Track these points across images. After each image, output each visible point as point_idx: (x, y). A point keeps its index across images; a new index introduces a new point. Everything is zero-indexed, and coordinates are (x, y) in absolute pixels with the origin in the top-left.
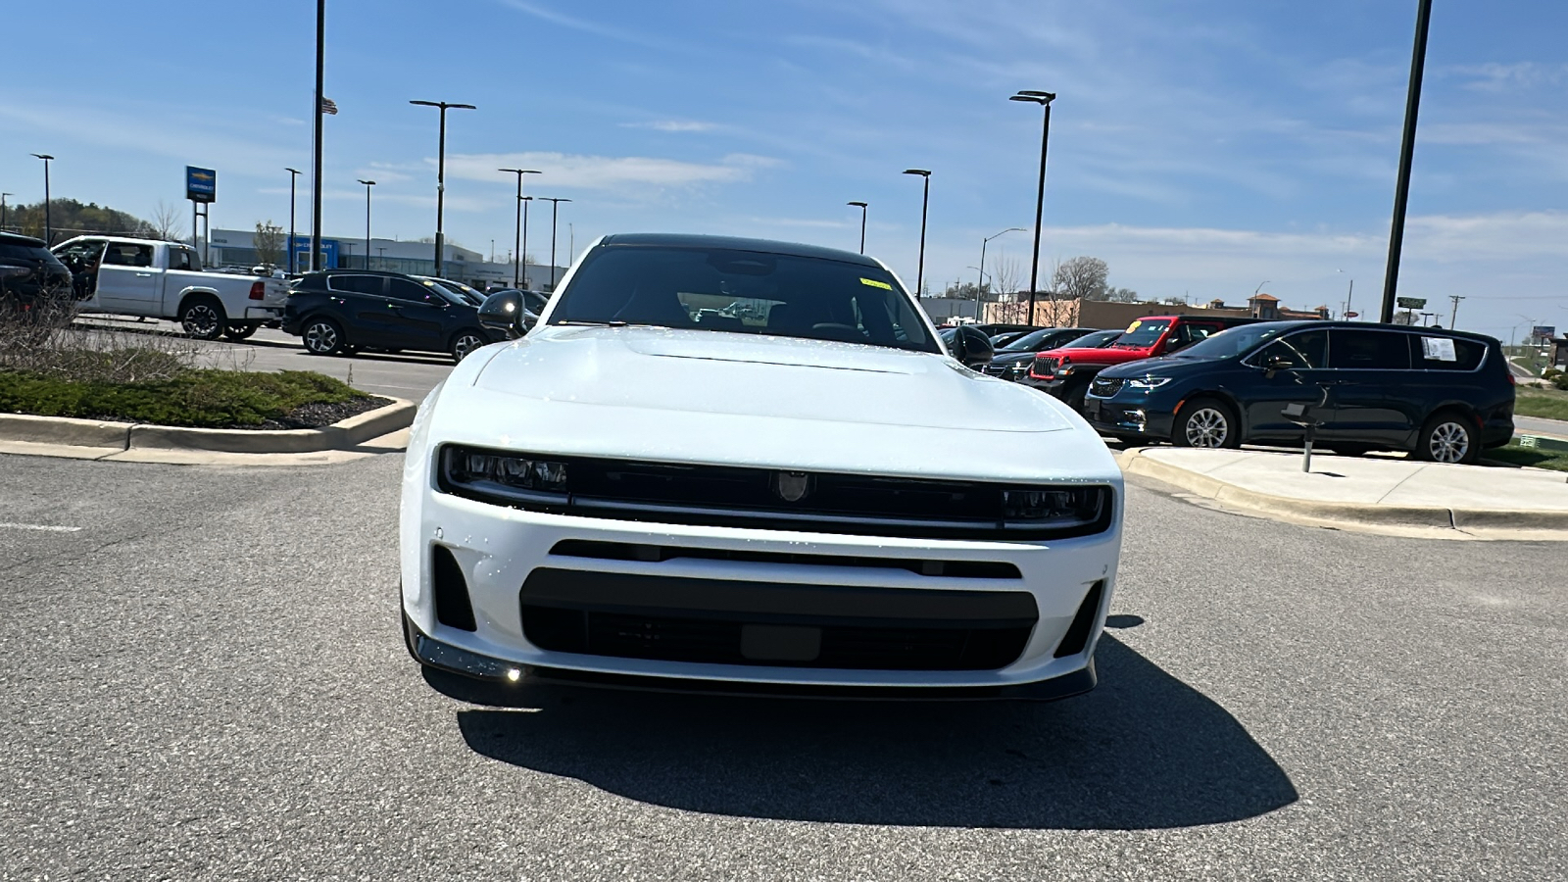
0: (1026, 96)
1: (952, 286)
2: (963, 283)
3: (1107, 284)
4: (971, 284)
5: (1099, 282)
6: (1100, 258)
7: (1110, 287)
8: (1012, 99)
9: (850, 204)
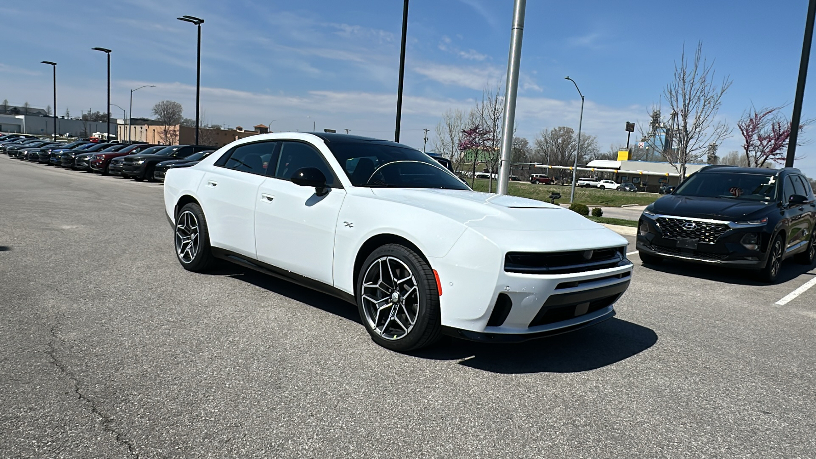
0: (187, 19)
1: (86, 113)
2: (94, 111)
3: (183, 116)
4: (98, 112)
5: (178, 115)
6: (178, 102)
7: (184, 118)
8: (178, 19)
9: (44, 62)
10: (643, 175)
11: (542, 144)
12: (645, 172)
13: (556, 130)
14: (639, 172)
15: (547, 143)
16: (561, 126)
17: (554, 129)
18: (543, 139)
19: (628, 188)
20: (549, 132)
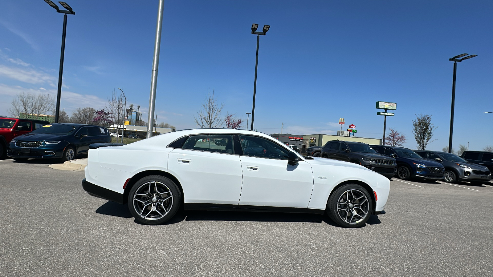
10: (137, 132)
11: (77, 115)
12: (138, 130)
13: (85, 109)
14: (135, 130)
15: (80, 115)
16: (88, 107)
17: (84, 108)
18: (78, 113)
19: (133, 137)
20: (81, 110)
